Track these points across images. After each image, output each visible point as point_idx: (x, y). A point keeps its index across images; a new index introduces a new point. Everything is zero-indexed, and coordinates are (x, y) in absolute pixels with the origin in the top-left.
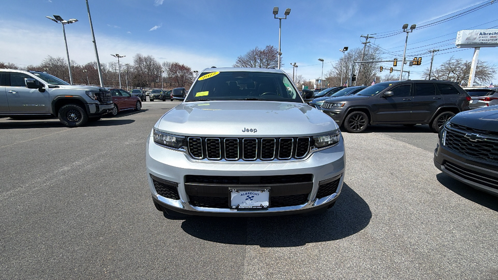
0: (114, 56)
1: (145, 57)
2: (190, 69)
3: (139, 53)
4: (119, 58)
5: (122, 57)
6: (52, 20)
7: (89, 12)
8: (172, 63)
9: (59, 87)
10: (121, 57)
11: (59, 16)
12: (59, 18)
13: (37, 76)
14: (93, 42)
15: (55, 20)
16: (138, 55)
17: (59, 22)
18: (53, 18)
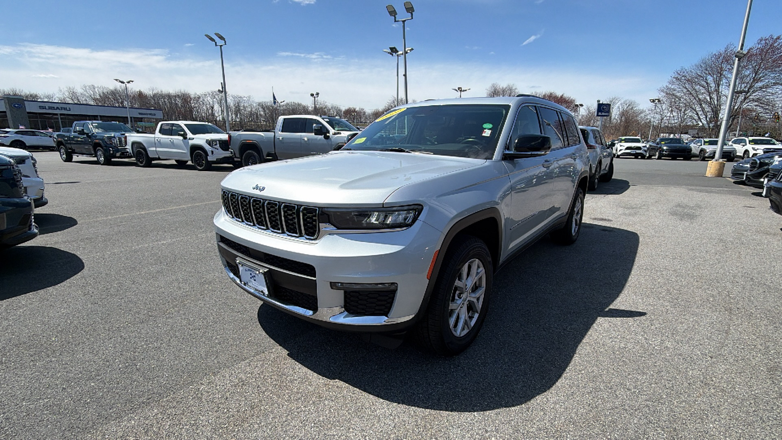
0: (456, 90)
1: (503, 88)
2: (574, 101)
3: (495, 83)
4: (462, 92)
5: (466, 90)
6: (389, 53)
7: (404, 38)
8: (544, 94)
9: (341, 134)
10: (464, 91)
11: (394, 48)
12: (394, 50)
13: (327, 122)
14: (404, 75)
15: (391, 54)
16: (493, 86)
17: (394, 54)
18: (389, 51)
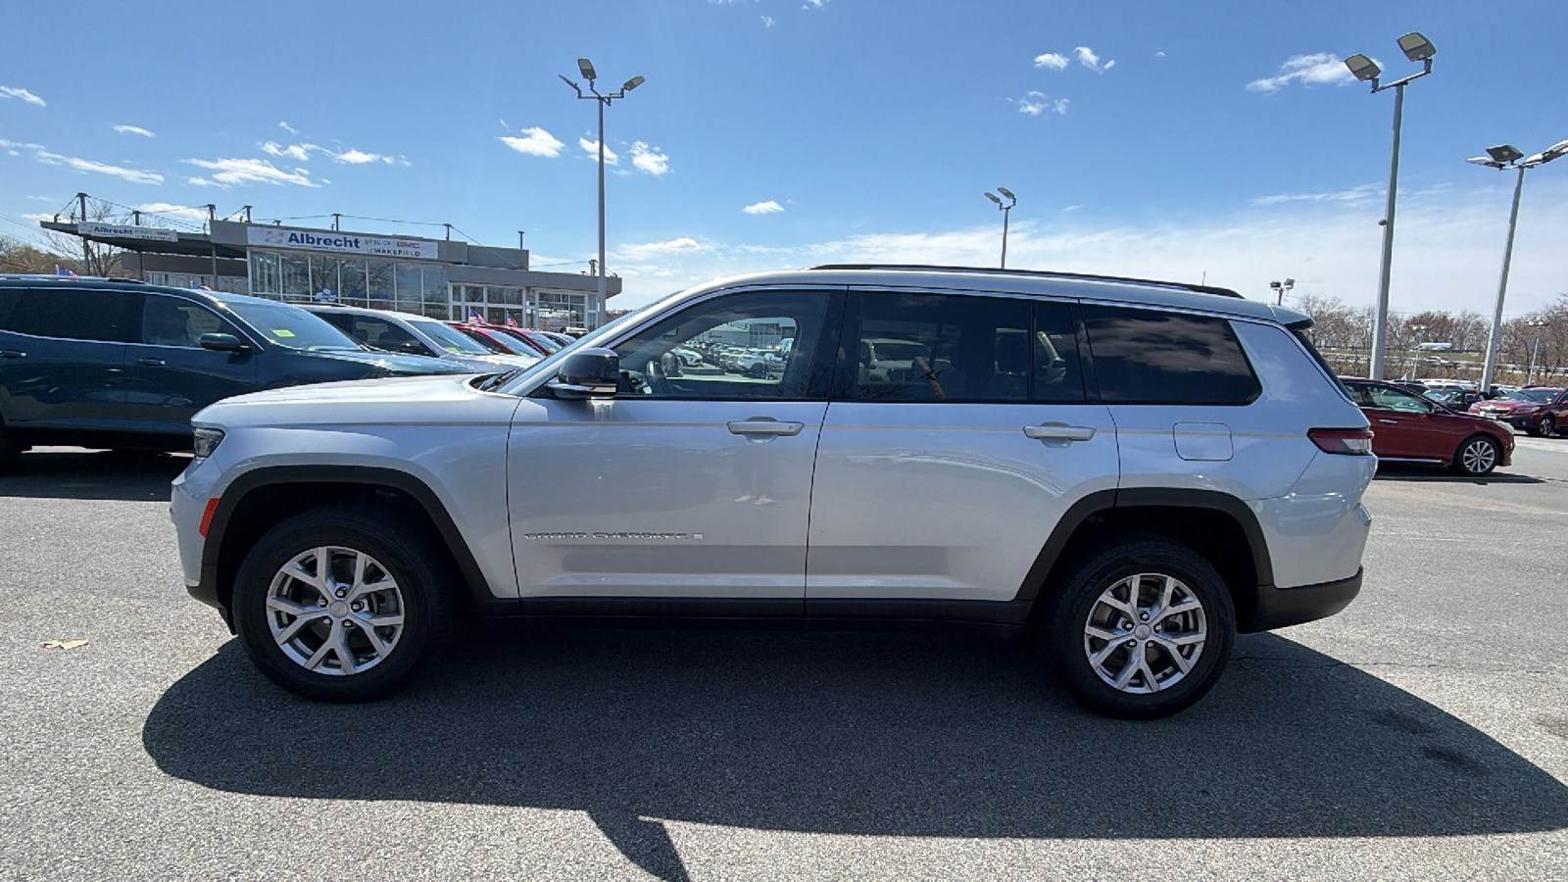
6: (1487, 164)
11: (1504, 147)
12: (1505, 153)
15: (1493, 164)
17: (1508, 165)
18: (1490, 159)
